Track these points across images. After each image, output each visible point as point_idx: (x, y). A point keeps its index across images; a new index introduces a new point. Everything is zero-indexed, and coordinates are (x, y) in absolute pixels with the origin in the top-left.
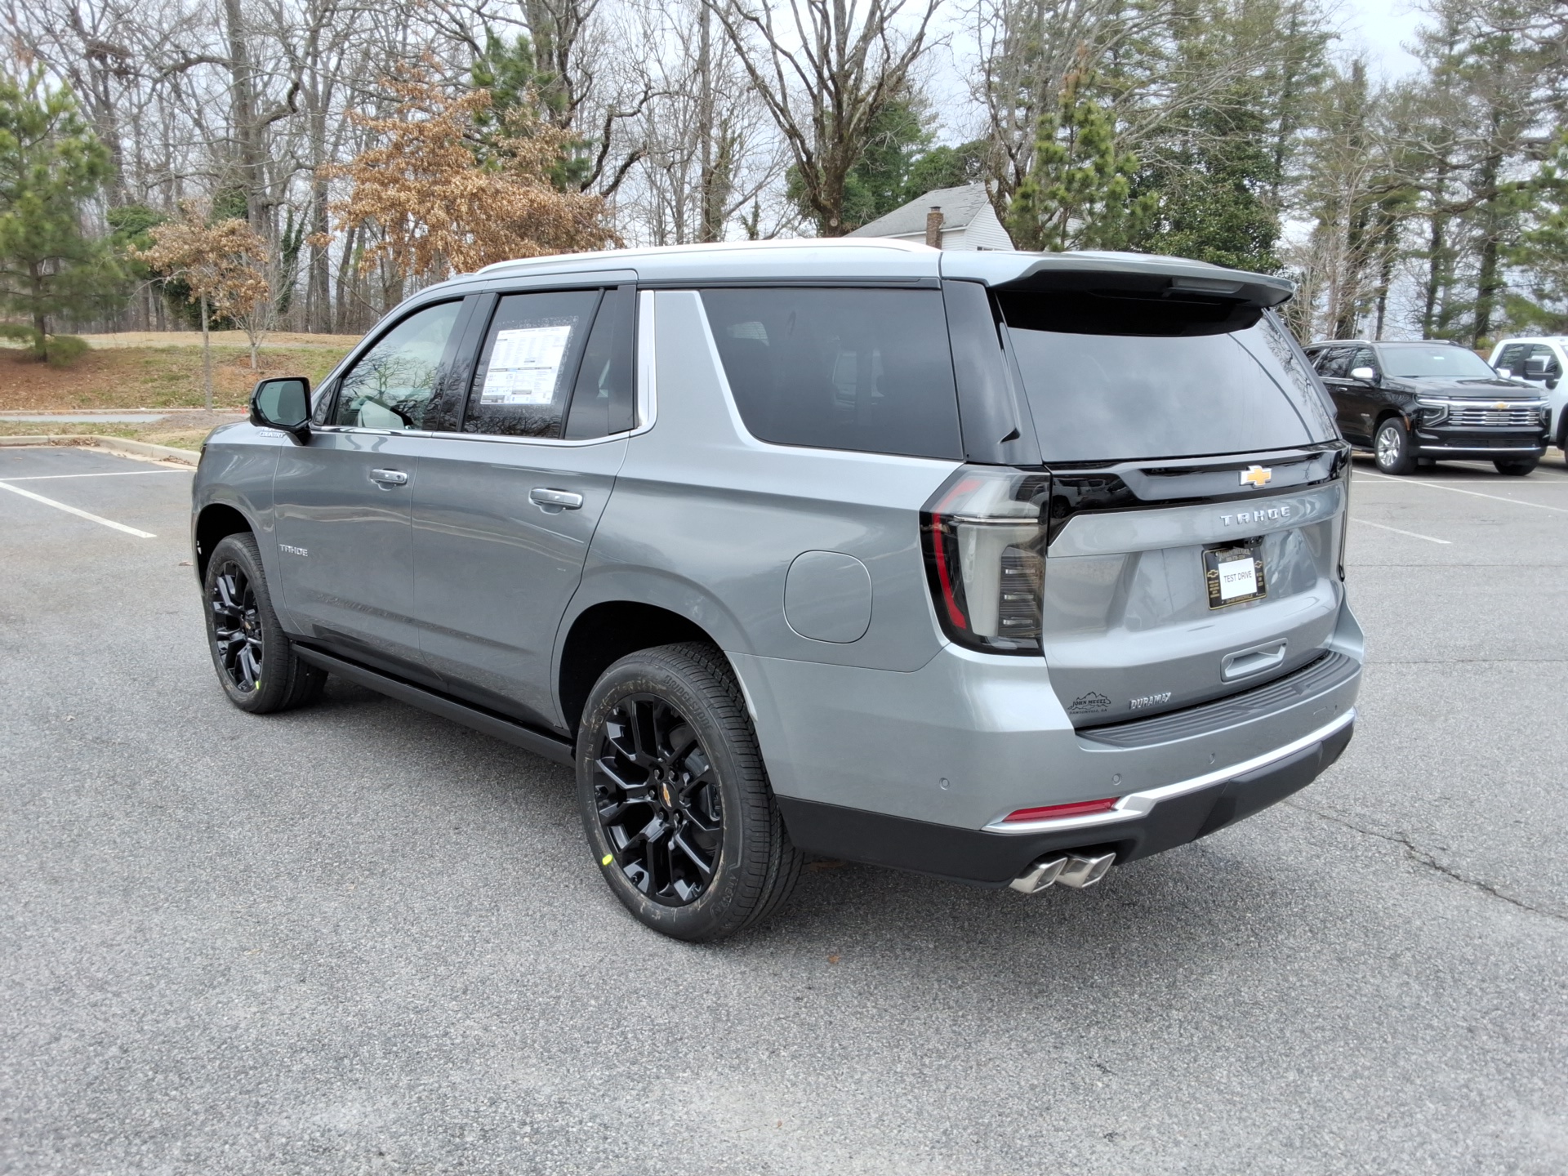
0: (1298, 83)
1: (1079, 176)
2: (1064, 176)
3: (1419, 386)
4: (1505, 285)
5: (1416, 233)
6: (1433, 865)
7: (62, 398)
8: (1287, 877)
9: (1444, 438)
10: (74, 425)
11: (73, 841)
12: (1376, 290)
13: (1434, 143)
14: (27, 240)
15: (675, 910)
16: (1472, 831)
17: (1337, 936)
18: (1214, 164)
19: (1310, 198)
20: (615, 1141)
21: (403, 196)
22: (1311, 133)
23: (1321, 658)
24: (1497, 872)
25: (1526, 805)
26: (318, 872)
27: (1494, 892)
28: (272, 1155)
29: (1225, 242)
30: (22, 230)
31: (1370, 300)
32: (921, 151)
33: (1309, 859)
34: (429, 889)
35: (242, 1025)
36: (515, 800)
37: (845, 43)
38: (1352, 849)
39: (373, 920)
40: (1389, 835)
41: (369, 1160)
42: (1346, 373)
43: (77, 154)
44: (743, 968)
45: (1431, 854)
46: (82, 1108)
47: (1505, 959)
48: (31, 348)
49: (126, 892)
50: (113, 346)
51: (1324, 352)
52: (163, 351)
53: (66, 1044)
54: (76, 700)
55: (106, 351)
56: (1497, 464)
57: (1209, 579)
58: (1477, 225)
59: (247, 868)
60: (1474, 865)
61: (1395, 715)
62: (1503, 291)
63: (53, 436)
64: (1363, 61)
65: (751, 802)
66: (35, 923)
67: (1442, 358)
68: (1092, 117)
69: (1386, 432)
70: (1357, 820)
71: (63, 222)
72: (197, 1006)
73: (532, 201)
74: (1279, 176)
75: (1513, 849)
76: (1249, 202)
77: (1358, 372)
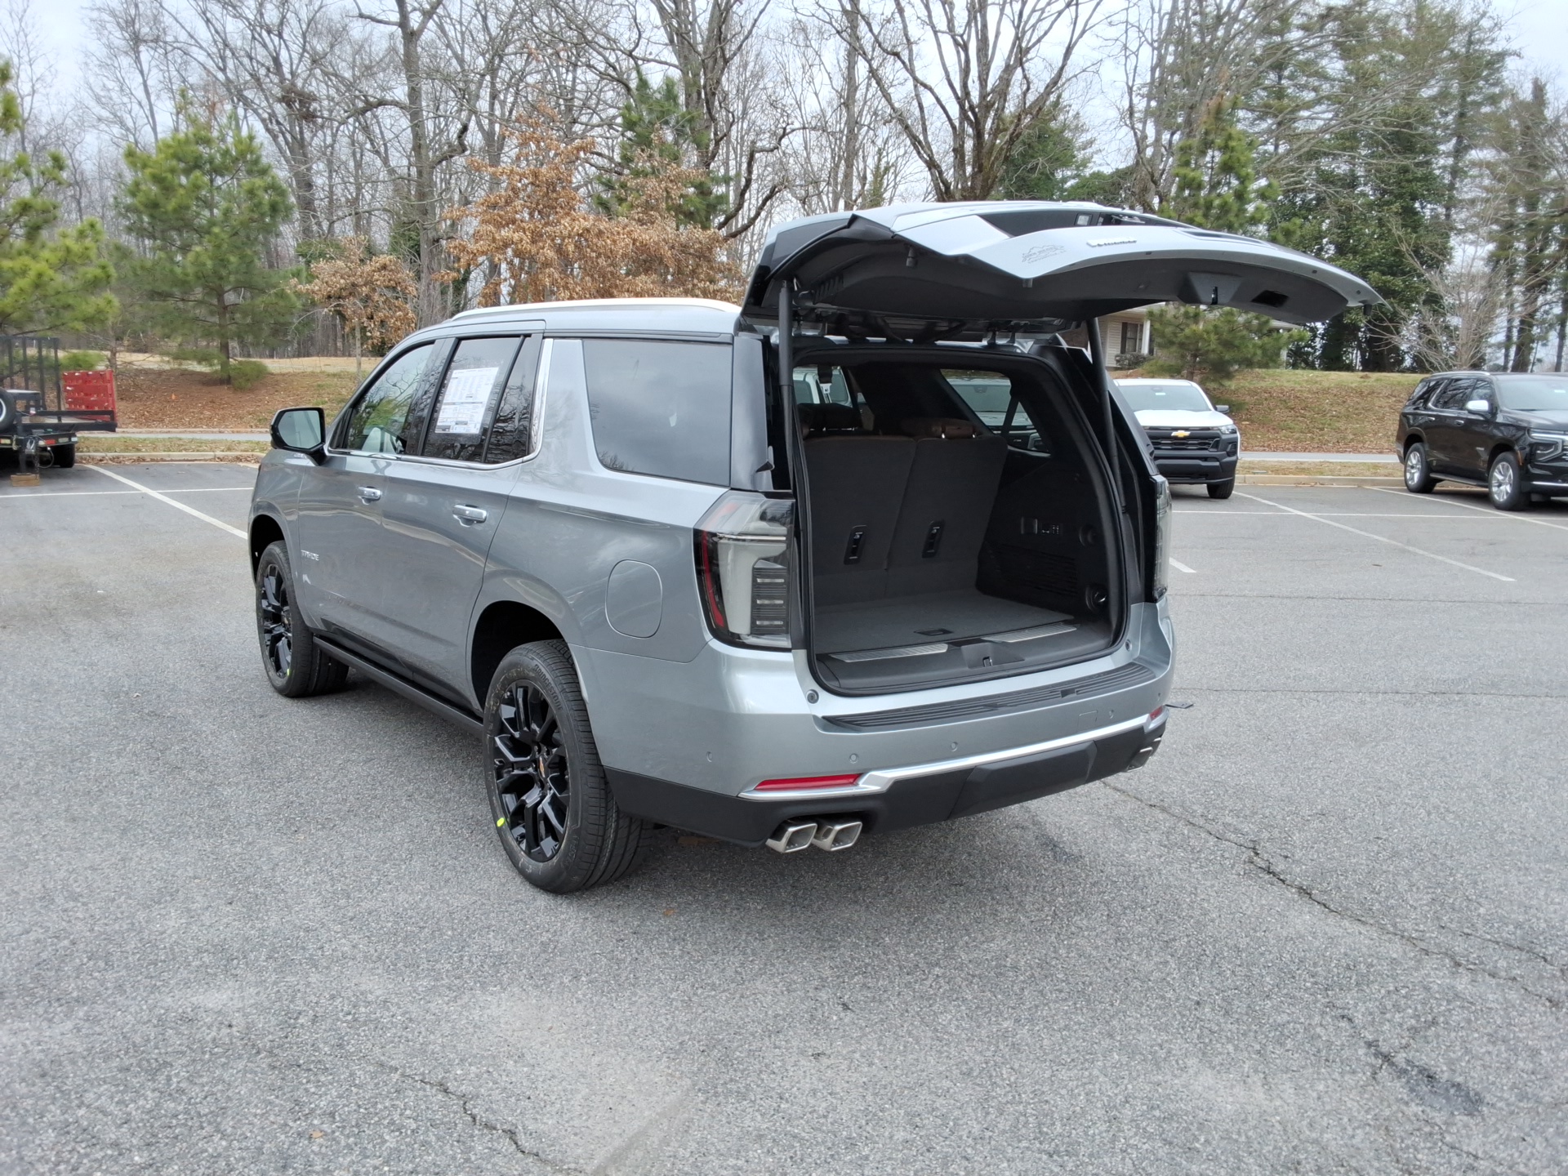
0: (1474, 103)
1: (1217, 202)
2: (1202, 201)
3: (1536, 419)
6: (1267, 869)
7: (241, 418)
8: (1118, 871)
9: (1559, 473)
10: (239, 443)
11: (100, 791)
12: (1557, 317)
14: (215, 272)
15: (541, 864)
16: (1326, 843)
17: (1129, 921)
18: (1382, 188)
19: (1485, 220)
20: (412, 1032)
21: (516, 236)
22: (1486, 154)
24: (1325, 879)
26: (282, 823)
27: (1310, 895)
28: (150, 1021)
29: (1390, 267)
30: (209, 264)
32: (1077, 176)
33: (1150, 858)
34: (363, 842)
35: (169, 932)
36: (470, 777)
37: (987, 74)
38: (1199, 851)
39: (307, 862)
40: (1242, 842)
41: (219, 1029)
42: (1461, 406)
43: (260, 193)
44: (588, 915)
45: (1272, 860)
46: (26, 979)
47: (1275, 950)
48: (216, 371)
49: (125, 831)
50: (291, 370)
51: (1446, 383)
52: (334, 375)
53: (32, 936)
54: (147, 680)
55: (284, 375)
59: (228, 818)
60: (1307, 872)
63: (219, 453)
64: (1543, 80)
65: (589, 773)
66: (45, 850)
68: (1233, 143)
69: (1500, 466)
70: (1221, 828)
71: (246, 256)
72: (141, 916)
73: (634, 241)
74: (1452, 198)
75: (1355, 861)
76: (1419, 225)
77: (1473, 405)
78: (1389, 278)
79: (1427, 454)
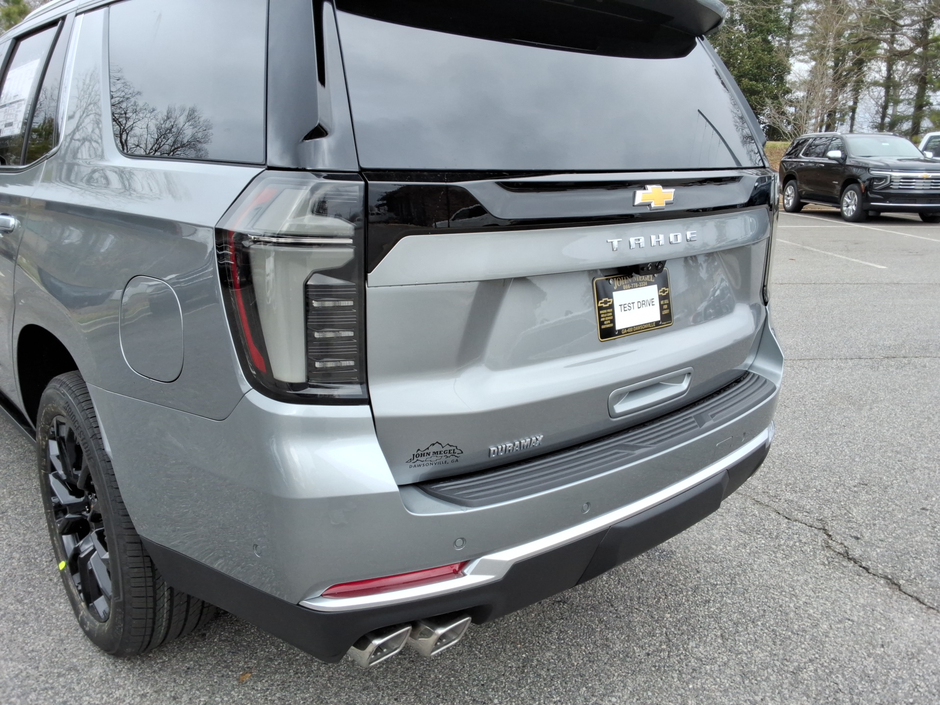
3: (872, 162)
4: (931, 104)
5: (877, 70)
6: (847, 556)
8: (712, 570)
9: (887, 197)
12: (850, 107)
13: (889, 10)
15: (98, 625)
16: (884, 519)
17: (746, 643)
18: (750, 27)
19: (810, 48)
22: (811, 6)
23: (738, 381)
24: (903, 564)
25: (932, 492)
27: (899, 586)
29: (755, 75)
31: (846, 114)
33: (736, 548)
38: (777, 537)
40: (810, 522)
42: (824, 154)
45: (846, 544)
47: (906, 676)
51: (811, 140)
56: (921, 215)
57: (600, 308)
58: (916, 66)
60: (883, 556)
61: (830, 404)
62: (930, 108)
67: (887, 144)
69: (849, 193)
70: (786, 505)
74: (790, 34)
75: (918, 539)
76: (770, 50)
77: (832, 154)
78: (754, 83)
79: (798, 188)
